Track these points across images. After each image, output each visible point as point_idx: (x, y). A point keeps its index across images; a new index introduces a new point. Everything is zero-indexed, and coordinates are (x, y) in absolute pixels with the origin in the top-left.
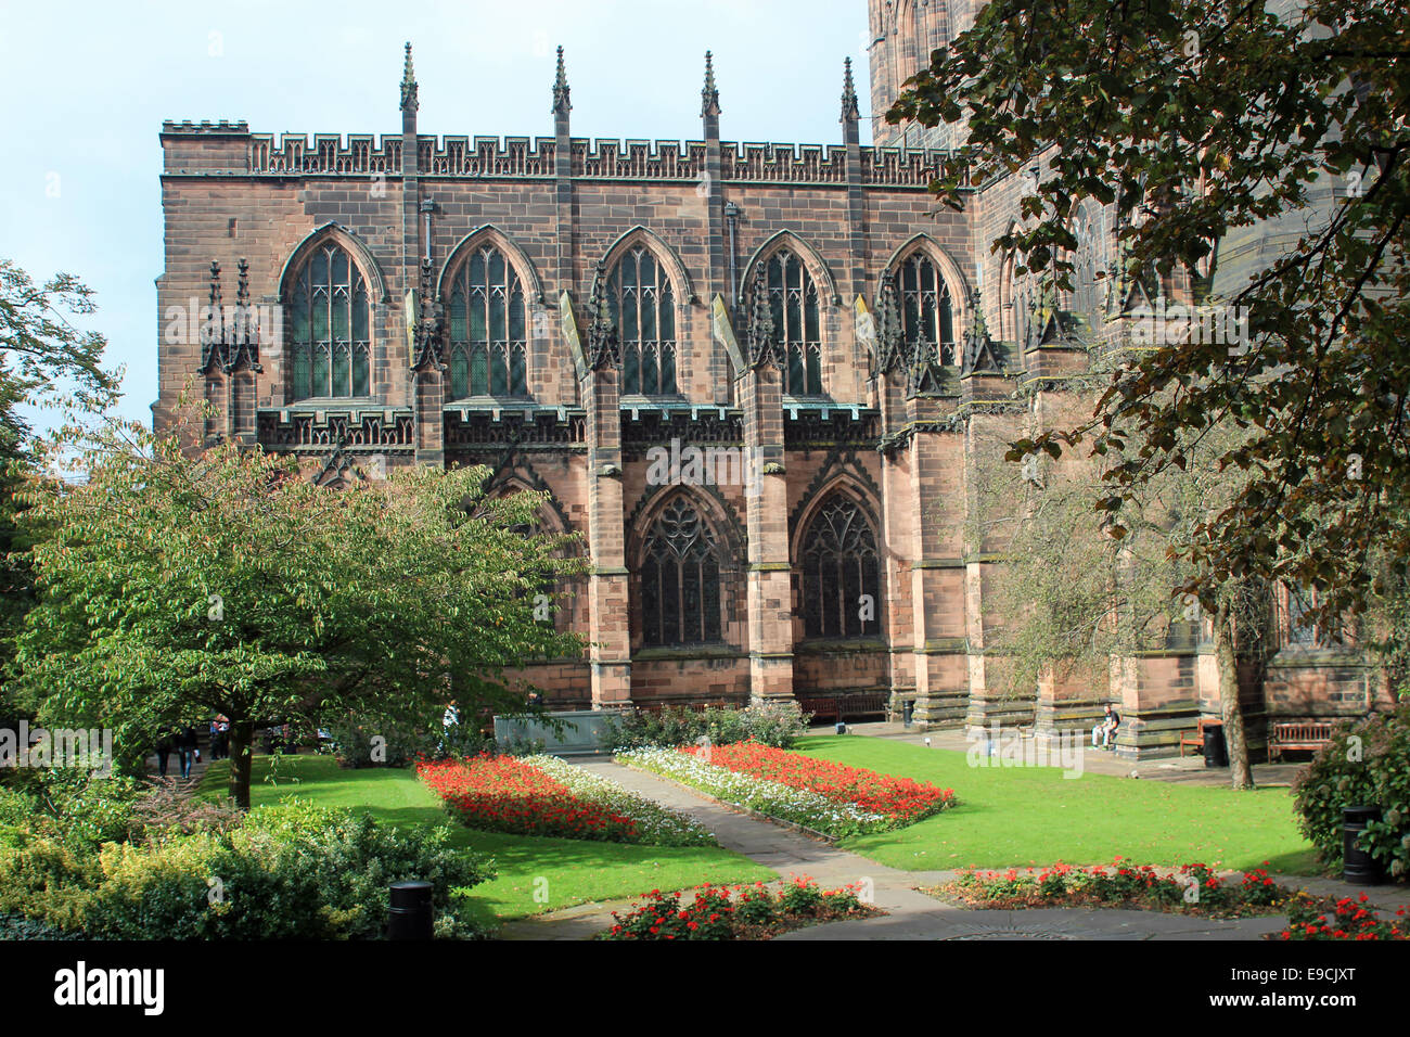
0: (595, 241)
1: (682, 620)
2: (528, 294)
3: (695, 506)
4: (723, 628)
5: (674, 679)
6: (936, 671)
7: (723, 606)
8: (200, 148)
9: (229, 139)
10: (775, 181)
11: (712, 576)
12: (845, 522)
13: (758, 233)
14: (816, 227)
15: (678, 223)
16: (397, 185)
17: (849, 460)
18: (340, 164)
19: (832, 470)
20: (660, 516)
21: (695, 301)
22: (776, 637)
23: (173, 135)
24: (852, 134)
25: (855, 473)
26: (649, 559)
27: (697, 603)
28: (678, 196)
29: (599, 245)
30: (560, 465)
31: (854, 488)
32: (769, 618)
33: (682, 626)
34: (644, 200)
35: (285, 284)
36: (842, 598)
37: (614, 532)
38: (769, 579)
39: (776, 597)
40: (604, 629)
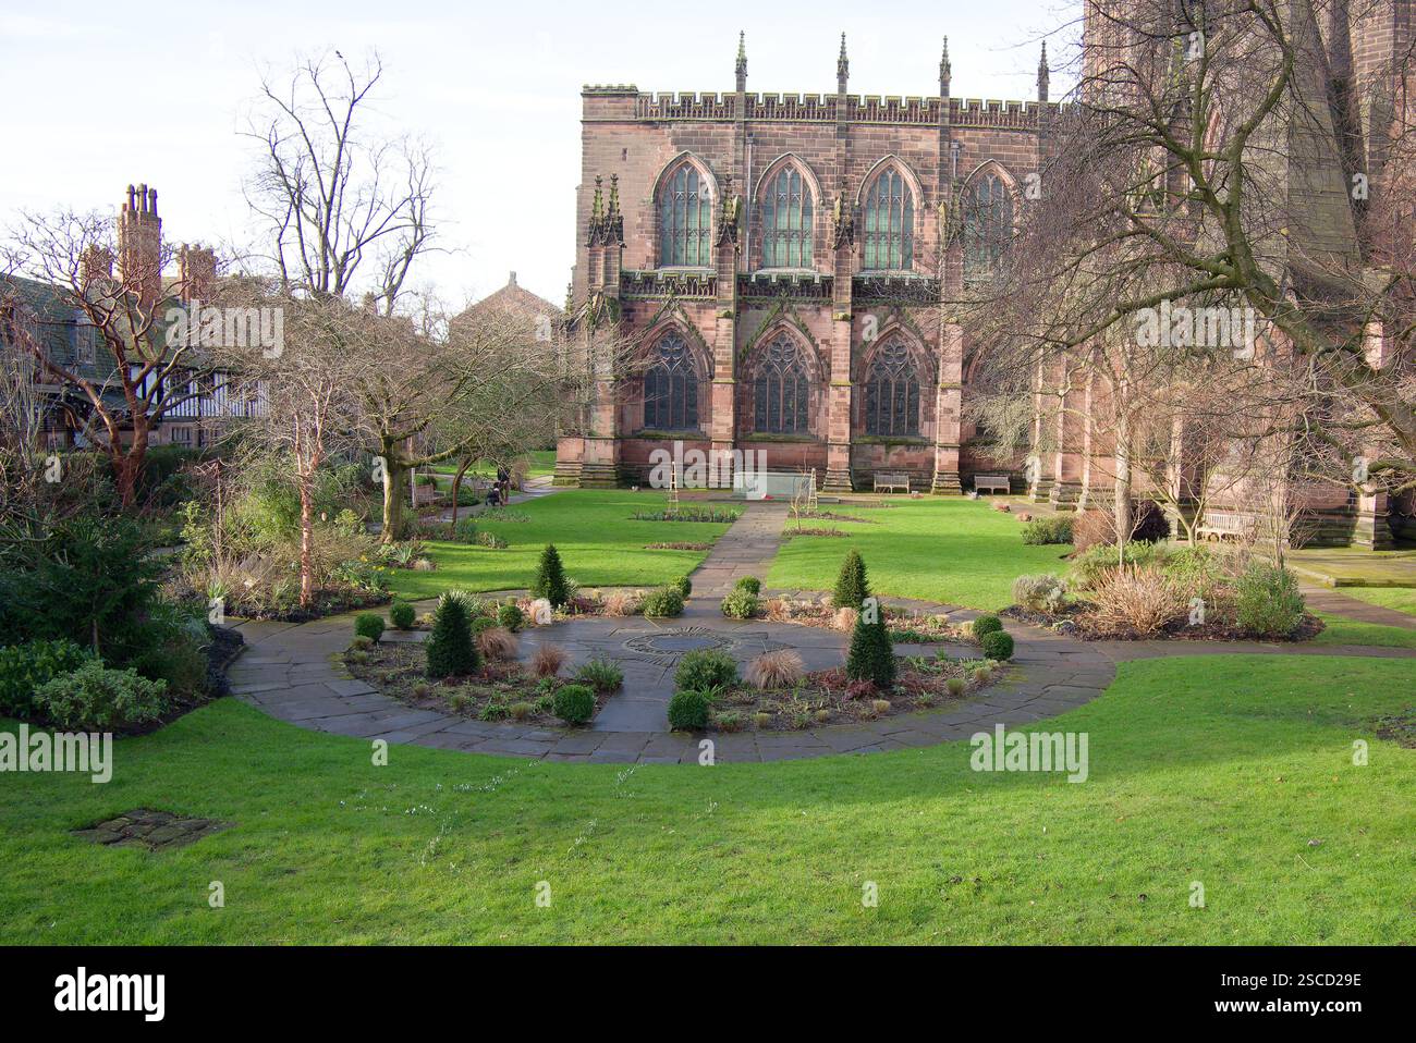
0: (861, 165)
1: (892, 418)
2: (815, 199)
3: (904, 344)
4: (920, 425)
5: (883, 457)
8: (605, 102)
9: (624, 96)
10: (988, 126)
11: (915, 390)
13: (973, 161)
14: (1014, 158)
15: (919, 153)
16: (731, 126)
18: (695, 112)
20: (882, 348)
21: (928, 206)
22: (950, 433)
23: (590, 94)
24: (1043, 95)
26: (873, 377)
27: (903, 408)
28: (918, 135)
29: (863, 167)
30: (815, 312)
32: (945, 420)
34: (896, 138)
35: (657, 191)
38: (946, 394)
39: (951, 407)
40: (833, 421)
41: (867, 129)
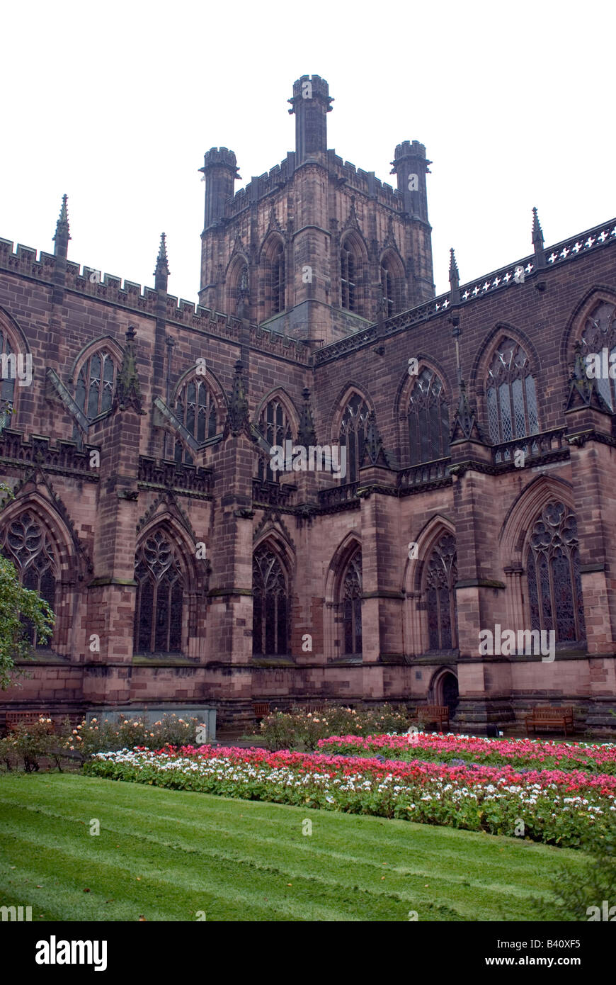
0: (76, 338)
1: (154, 633)
3: (170, 540)
4: (184, 642)
5: (149, 684)
6: (388, 680)
7: (185, 624)
11: (178, 599)
12: (268, 566)
13: (186, 362)
17: (278, 520)
19: (267, 525)
20: (145, 545)
22: (242, 650)
25: (280, 530)
28: (137, 322)
29: (79, 341)
30: (76, 488)
31: (278, 542)
32: (238, 634)
33: (153, 639)
34: (113, 318)
37: (128, 548)
38: (239, 602)
39: (243, 617)
40: (115, 634)
41: (85, 302)
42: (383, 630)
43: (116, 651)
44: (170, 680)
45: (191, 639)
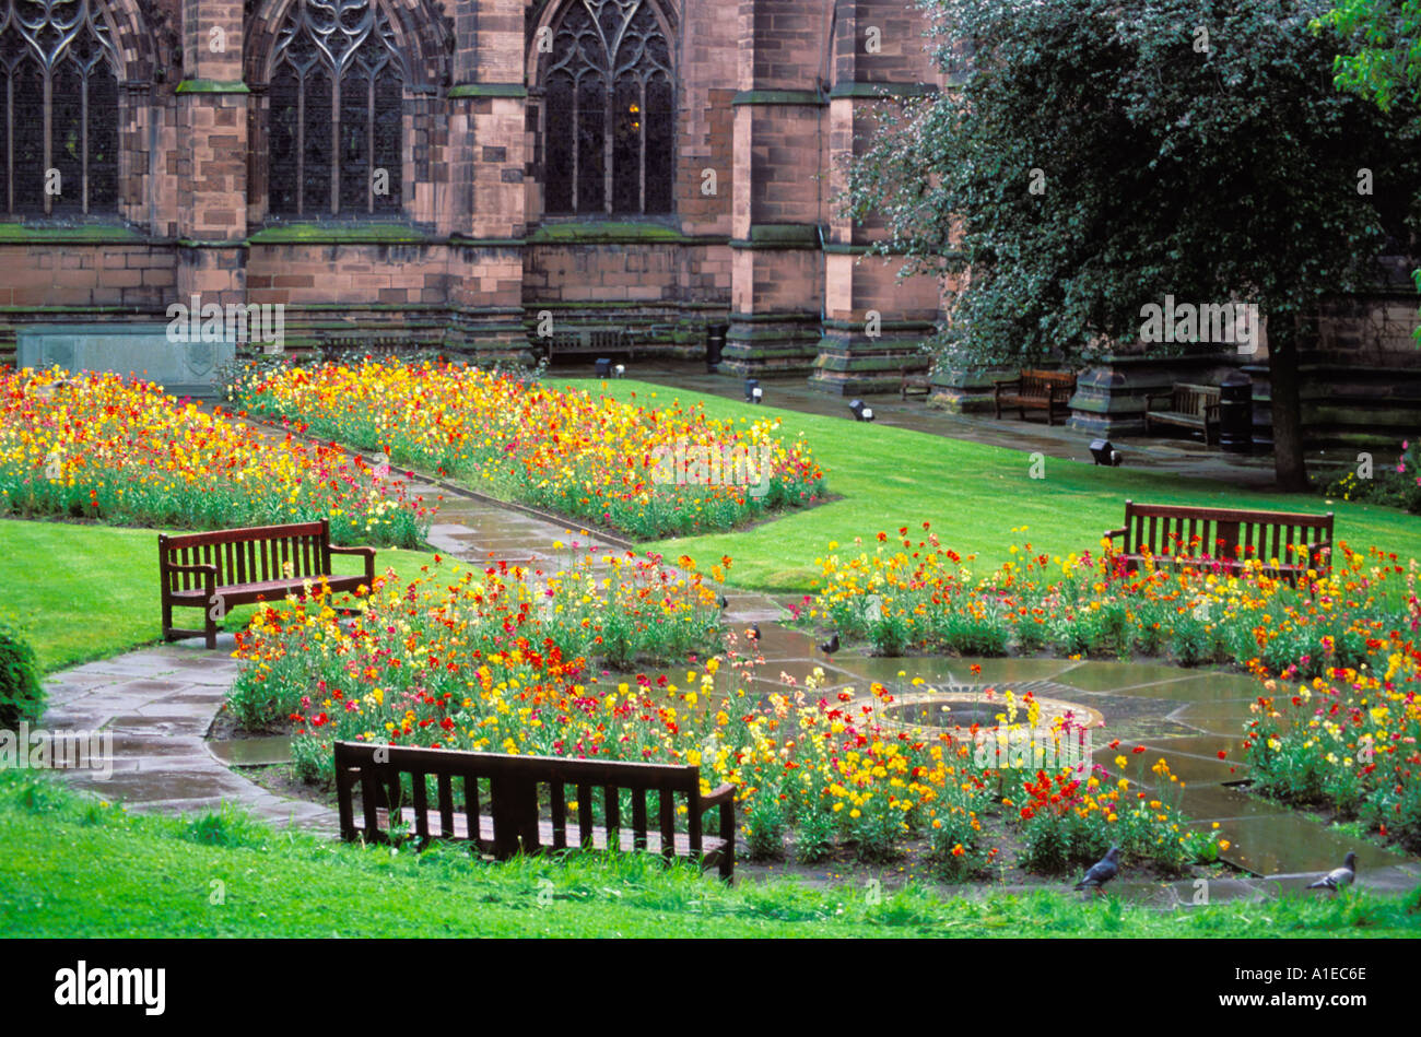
1: (335, 175)
4: (407, 193)
5: (319, 277)
6: (766, 279)
7: (408, 154)
12: (621, 19)
22: (498, 211)
26: (284, 70)
27: (362, 149)
32: (487, 178)
33: (335, 188)
36: (609, 149)
37: (227, 20)
38: (490, 112)
39: (499, 143)
40: (205, 187)
42: (761, 174)
43: (209, 218)
44: (366, 269)
45: (418, 185)
